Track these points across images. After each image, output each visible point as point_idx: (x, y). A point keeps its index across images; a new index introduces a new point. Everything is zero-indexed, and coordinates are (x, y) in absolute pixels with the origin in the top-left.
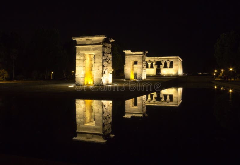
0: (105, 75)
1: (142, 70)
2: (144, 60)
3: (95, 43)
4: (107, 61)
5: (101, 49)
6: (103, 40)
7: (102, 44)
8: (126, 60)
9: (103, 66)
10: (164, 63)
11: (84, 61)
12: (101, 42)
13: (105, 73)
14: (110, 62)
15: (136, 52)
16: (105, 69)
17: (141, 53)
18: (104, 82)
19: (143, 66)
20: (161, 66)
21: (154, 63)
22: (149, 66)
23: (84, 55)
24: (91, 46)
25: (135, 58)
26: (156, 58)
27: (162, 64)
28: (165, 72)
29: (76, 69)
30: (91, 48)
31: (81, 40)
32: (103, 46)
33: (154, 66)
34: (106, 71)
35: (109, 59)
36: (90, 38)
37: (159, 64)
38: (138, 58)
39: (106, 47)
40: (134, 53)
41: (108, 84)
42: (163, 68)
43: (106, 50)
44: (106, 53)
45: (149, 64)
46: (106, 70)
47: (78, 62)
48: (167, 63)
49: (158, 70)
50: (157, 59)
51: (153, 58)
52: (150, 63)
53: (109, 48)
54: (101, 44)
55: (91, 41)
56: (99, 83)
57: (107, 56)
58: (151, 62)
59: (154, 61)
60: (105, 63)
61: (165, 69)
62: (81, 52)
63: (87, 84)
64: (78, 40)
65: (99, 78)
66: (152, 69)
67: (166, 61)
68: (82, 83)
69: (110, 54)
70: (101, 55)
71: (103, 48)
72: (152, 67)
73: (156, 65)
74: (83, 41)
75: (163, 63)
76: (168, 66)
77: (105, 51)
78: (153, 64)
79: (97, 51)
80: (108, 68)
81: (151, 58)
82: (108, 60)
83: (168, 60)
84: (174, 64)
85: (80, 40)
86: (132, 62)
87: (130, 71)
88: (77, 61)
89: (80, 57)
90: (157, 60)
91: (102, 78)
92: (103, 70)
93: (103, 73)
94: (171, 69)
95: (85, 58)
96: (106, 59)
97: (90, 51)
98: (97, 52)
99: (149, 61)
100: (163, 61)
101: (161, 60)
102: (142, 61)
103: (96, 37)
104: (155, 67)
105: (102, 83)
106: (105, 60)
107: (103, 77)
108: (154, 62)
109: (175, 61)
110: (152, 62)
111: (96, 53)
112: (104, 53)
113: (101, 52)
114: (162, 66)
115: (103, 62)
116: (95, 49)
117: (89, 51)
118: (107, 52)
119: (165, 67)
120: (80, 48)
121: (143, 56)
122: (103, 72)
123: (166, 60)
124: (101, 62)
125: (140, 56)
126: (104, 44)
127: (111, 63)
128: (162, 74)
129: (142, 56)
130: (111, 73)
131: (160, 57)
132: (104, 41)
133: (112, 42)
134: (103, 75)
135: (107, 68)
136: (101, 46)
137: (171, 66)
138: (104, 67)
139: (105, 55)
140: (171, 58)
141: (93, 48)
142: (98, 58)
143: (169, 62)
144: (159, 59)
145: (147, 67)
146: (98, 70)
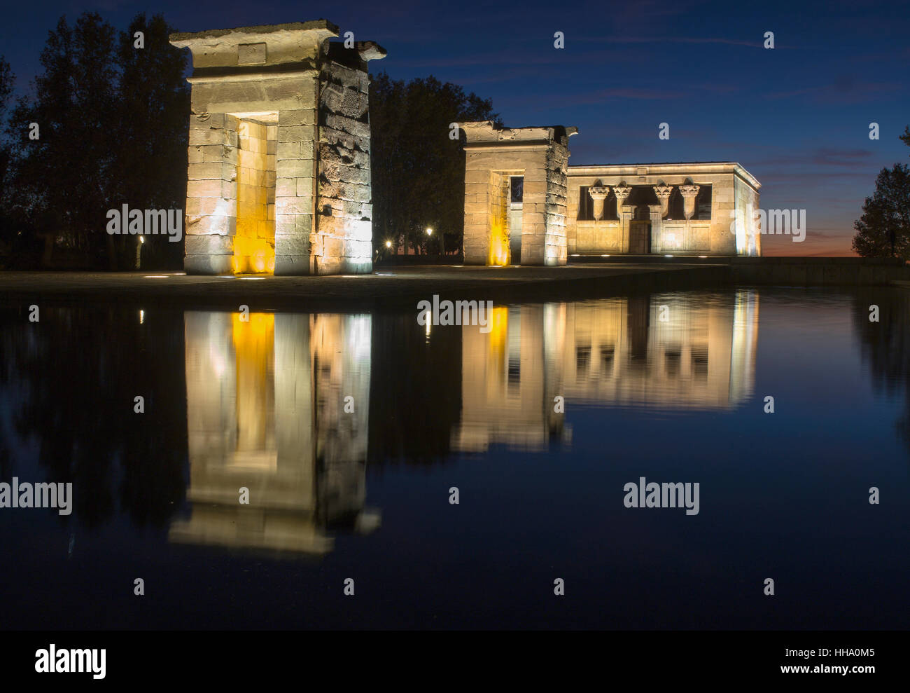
0: (330, 224)
1: (545, 219)
2: (558, 170)
3: (278, 61)
4: (343, 153)
5: (311, 92)
6: (321, 48)
7: (313, 65)
8: (469, 167)
9: (321, 179)
10: (667, 196)
11: (231, 156)
12: (313, 57)
13: (327, 211)
14: (364, 160)
15: (517, 131)
16: (327, 192)
17: (542, 134)
18: (324, 258)
19: (549, 195)
20: (653, 208)
21: (621, 196)
22: (598, 209)
23: (225, 124)
24: (260, 77)
25: (513, 159)
26: (630, 169)
27: (656, 202)
28: (672, 238)
29: (189, 194)
30: (263, 87)
31: (218, 49)
32: (320, 79)
33: (620, 210)
34: (337, 205)
35: (357, 148)
36: (258, 38)
37: (642, 198)
38: (527, 160)
39: (338, 83)
40: (507, 136)
41: (345, 269)
42: (664, 218)
43: (336, 100)
44: (339, 113)
45: (598, 199)
46: (336, 198)
47: (199, 161)
48: (683, 194)
49: (641, 230)
50: (636, 175)
51: (615, 169)
52: (603, 197)
53: (353, 88)
54: (311, 68)
55: (261, 51)
56: (296, 261)
57: (343, 130)
58: (607, 190)
59: (621, 185)
60: (332, 165)
61: (673, 224)
62: (212, 110)
63: (249, 271)
64: (200, 46)
65: (298, 235)
66: (611, 225)
67: (676, 187)
68: (216, 262)
69: (363, 119)
70: (311, 120)
71: (321, 86)
72: (610, 213)
73: (625, 203)
74: (224, 55)
75: (664, 195)
76: (689, 209)
77: (334, 106)
78: (615, 200)
79: (287, 101)
80: (347, 188)
81: (604, 170)
82: (350, 151)
83: (688, 182)
84: (717, 199)
85: (209, 50)
86: (501, 178)
87: (488, 224)
88: (195, 156)
89: (208, 136)
90: (632, 181)
91: (316, 238)
92: (318, 197)
93: (318, 213)
94: (700, 224)
95: (232, 140)
96: (340, 144)
97: (258, 103)
98: (291, 105)
99: (598, 184)
100: (662, 185)
101: (654, 180)
102: (545, 172)
103: (287, 29)
104: (625, 213)
105: (312, 260)
106: (333, 147)
107: (321, 233)
108: (621, 190)
109: (723, 184)
110: (611, 188)
111: (286, 114)
112: (323, 114)
113: (312, 105)
114: (657, 211)
115: (318, 157)
116: (279, 94)
117: (251, 104)
118: (345, 111)
119: (676, 212)
120: (209, 87)
121: (552, 151)
122: (321, 209)
123: (678, 180)
124: (309, 154)
125: (535, 152)
126: (324, 67)
127: (367, 167)
128: (659, 249)
129: (546, 147)
130: (365, 219)
131: (647, 168)
132: (326, 52)
133: (372, 61)
134: (321, 224)
135: (342, 192)
136: (309, 76)
138: (327, 181)
139: (330, 120)
140: (705, 173)
141: (269, 89)
142: (296, 139)
143: (691, 188)
144: (642, 177)
145: (585, 212)
146: (294, 200)
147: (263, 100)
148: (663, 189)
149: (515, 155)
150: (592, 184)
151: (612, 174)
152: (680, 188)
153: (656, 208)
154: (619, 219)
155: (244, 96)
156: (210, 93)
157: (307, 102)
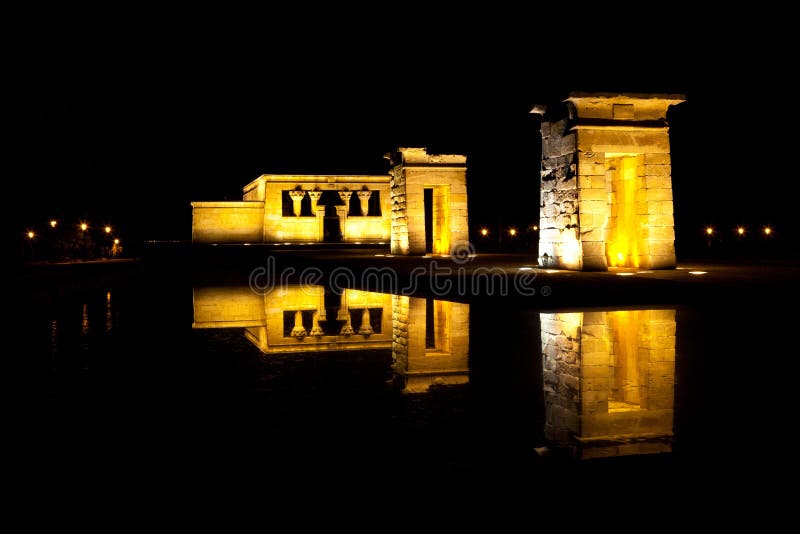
3: (642, 119)
5: (667, 141)
7: (666, 123)
10: (349, 199)
12: (664, 117)
15: (444, 156)
17: (461, 159)
20: (339, 208)
21: (314, 198)
22: (297, 207)
23: (605, 161)
24: (632, 129)
26: (322, 178)
27: (342, 203)
28: (355, 229)
30: (633, 136)
31: (595, 106)
33: (315, 208)
36: (628, 101)
37: (330, 200)
38: (451, 178)
40: (436, 159)
42: (348, 215)
45: (297, 200)
47: (588, 186)
48: (361, 198)
49: (332, 225)
50: (327, 182)
51: (311, 178)
52: (301, 199)
54: (666, 125)
55: (629, 110)
56: (666, 259)
58: (304, 193)
59: (316, 190)
61: (355, 219)
62: (595, 149)
64: (583, 103)
65: (666, 241)
66: (307, 220)
67: (355, 192)
70: (668, 161)
72: (306, 211)
73: (320, 203)
74: (601, 110)
75: (347, 197)
76: (365, 208)
78: (310, 201)
79: (651, 147)
81: (303, 178)
83: (365, 189)
84: (384, 201)
85: (590, 105)
88: (584, 182)
89: (593, 168)
90: (324, 187)
94: (374, 219)
97: (630, 147)
99: (298, 189)
100: (346, 190)
101: (340, 186)
102: (465, 187)
104: (319, 211)
108: (316, 193)
109: (385, 190)
110: (307, 191)
111: (649, 156)
113: (667, 151)
114: (342, 210)
116: (645, 141)
117: (625, 148)
119: (355, 211)
120: (592, 133)
123: (358, 187)
124: (669, 185)
125: (457, 172)
128: (346, 238)
129: (465, 169)
131: (335, 178)
136: (665, 130)
137: (375, 210)
140: (375, 182)
141: (637, 138)
142: (660, 175)
143: (366, 193)
144: (331, 184)
145: (288, 210)
146: (661, 216)
147: (633, 144)
148: (347, 194)
149: (443, 174)
150: (293, 188)
151: (309, 181)
152: (359, 193)
153: (343, 207)
154: (314, 216)
155: (618, 141)
156: (593, 137)
157: (664, 148)
